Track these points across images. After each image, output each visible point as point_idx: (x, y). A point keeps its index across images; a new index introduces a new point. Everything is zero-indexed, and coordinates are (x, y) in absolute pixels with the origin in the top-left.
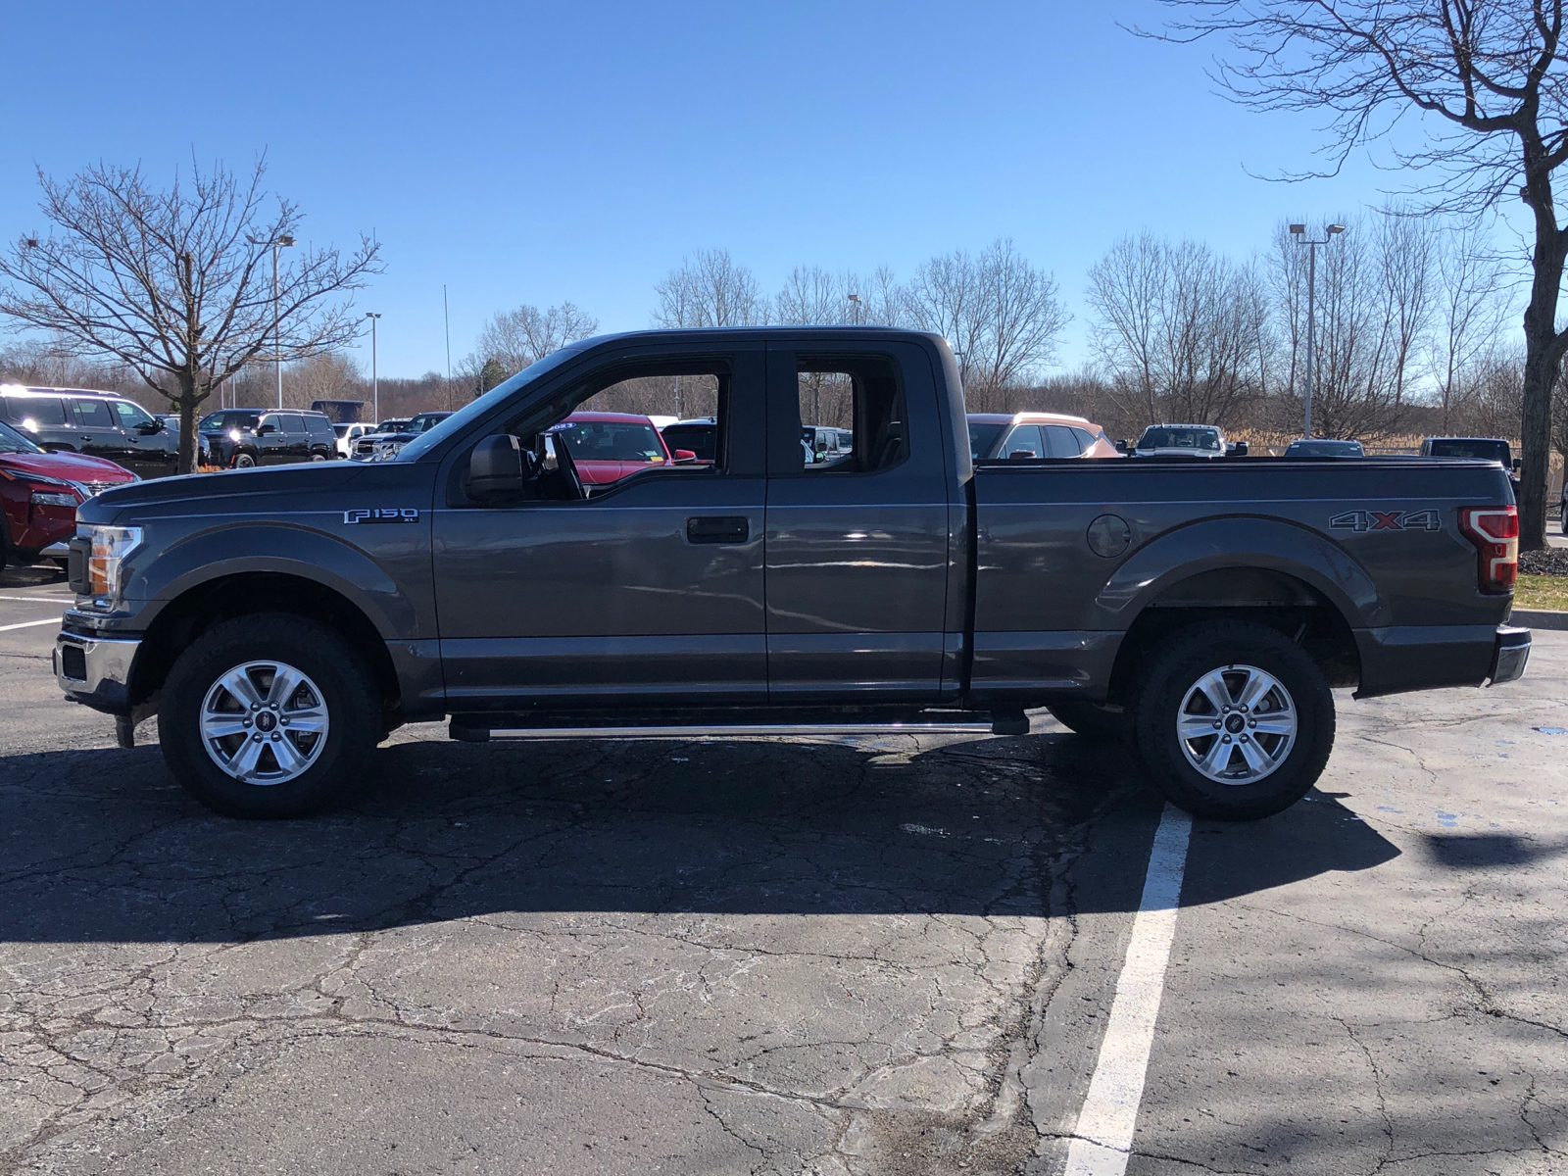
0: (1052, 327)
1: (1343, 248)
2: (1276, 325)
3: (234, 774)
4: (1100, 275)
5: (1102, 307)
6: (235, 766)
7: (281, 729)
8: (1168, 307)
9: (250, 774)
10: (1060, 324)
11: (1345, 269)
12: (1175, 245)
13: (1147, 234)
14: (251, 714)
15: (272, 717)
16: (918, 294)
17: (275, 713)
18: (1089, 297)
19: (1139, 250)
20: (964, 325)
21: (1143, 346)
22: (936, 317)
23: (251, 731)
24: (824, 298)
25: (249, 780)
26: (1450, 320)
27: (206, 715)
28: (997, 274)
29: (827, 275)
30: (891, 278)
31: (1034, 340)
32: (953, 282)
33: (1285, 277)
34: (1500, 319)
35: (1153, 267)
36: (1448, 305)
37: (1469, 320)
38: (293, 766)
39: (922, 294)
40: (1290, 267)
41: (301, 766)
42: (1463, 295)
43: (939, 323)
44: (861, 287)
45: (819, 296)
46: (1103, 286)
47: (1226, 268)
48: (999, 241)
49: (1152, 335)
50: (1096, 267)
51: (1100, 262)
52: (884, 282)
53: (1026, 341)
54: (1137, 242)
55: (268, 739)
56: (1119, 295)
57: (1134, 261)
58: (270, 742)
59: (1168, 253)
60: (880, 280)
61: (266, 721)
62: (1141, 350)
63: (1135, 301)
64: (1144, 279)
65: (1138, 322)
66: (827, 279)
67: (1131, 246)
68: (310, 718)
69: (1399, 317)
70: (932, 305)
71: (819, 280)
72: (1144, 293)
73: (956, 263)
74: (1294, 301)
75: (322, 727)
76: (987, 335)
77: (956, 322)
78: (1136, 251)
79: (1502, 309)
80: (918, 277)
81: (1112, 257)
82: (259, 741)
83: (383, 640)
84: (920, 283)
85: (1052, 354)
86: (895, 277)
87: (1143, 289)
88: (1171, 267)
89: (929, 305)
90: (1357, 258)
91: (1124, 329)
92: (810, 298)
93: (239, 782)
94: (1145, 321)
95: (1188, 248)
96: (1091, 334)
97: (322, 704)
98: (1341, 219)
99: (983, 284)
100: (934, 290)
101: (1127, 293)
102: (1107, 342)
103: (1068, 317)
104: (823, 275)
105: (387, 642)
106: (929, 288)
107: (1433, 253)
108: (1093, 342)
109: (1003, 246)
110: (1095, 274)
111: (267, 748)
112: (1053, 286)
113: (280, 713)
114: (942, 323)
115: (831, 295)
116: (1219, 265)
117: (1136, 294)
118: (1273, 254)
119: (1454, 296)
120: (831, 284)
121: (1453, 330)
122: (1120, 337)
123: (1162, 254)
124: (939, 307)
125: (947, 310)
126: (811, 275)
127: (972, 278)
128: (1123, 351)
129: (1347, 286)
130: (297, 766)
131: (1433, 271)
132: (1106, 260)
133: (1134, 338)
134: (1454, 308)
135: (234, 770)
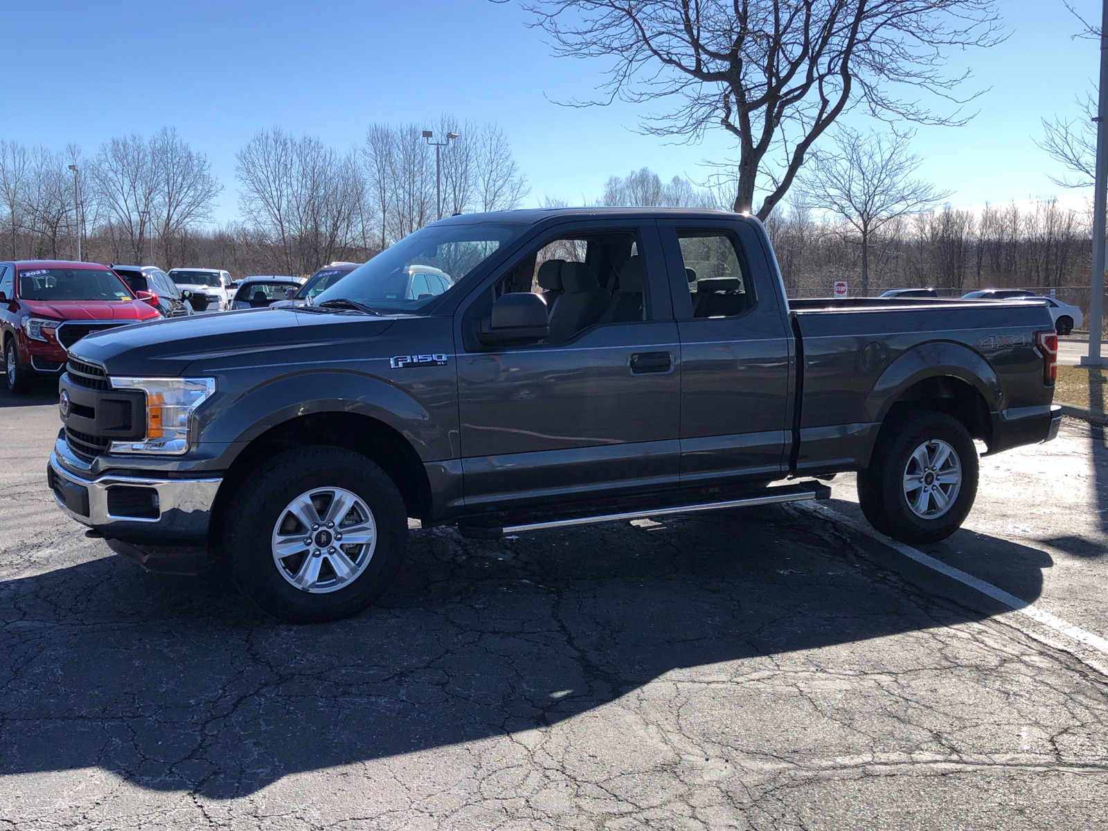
0: (207, 194)
1: (414, 148)
2: (371, 199)
3: (299, 587)
4: (245, 159)
5: (248, 181)
6: (300, 580)
7: (336, 544)
8: (294, 183)
9: (313, 585)
10: (214, 192)
11: (417, 161)
12: (298, 139)
13: (278, 130)
14: (311, 534)
15: (328, 534)
16: (102, 166)
17: (331, 531)
18: (238, 173)
19: (272, 141)
20: (140, 192)
21: (279, 210)
22: (117, 184)
23: (312, 548)
24: (21, 166)
25: (312, 591)
26: (484, 199)
27: (277, 538)
28: (163, 153)
29: (23, 149)
30: (79, 152)
31: (196, 203)
32: (130, 158)
33: (375, 166)
34: (514, 199)
35: (283, 154)
36: (482, 189)
37: (496, 199)
38: (348, 574)
39: (105, 166)
40: (379, 160)
41: (354, 573)
42: (491, 183)
43: (120, 189)
44: (54, 158)
45: (17, 164)
46: (246, 164)
47: (333, 157)
48: (165, 128)
49: (284, 204)
50: (242, 152)
51: (244, 148)
52: (73, 155)
53: (190, 205)
54: (271, 135)
55: (325, 553)
56: (260, 174)
57: (269, 148)
58: (328, 556)
59: (294, 144)
60: (70, 154)
61: (324, 538)
62: (277, 212)
63: (271, 178)
64: (277, 162)
65: (275, 193)
66: (23, 151)
67: (267, 138)
68: (362, 532)
69: (452, 196)
70: (114, 175)
71: (16, 151)
72: (277, 173)
73: (131, 143)
74: (382, 182)
75: (371, 538)
76: (158, 199)
77: (134, 188)
78: (271, 141)
79: (515, 192)
80: (101, 153)
81: (253, 145)
82: (319, 556)
83: (422, 462)
84: (103, 157)
85: (209, 215)
86: (82, 152)
87: (277, 170)
88: (295, 154)
89: (111, 174)
90: (424, 155)
91: (264, 198)
92: (9, 165)
93: (305, 592)
94: (279, 192)
95: (307, 141)
96: (241, 200)
97: (370, 520)
98: (413, 127)
99: (154, 160)
100: (115, 163)
101: (265, 172)
102: (253, 206)
103: (219, 187)
104: (19, 148)
105: (424, 464)
106: (110, 161)
107: (472, 154)
108: (243, 206)
109: (169, 133)
110: (242, 157)
111: (326, 561)
112: (207, 164)
113: (335, 530)
114: (122, 188)
115: (28, 163)
116: (328, 154)
117: (272, 173)
118: (367, 149)
119: (486, 183)
120: (26, 155)
121: (486, 206)
122: (261, 203)
123: (289, 145)
124: (120, 176)
125: (126, 179)
126: (8, 147)
127: (145, 155)
128: (264, 214)
129: (418, 174)
130: (351, 574)
131: (473, 165)
132: (249, 147)
133: (272, 205)
134: (486, 191)
135: (300, 584)
